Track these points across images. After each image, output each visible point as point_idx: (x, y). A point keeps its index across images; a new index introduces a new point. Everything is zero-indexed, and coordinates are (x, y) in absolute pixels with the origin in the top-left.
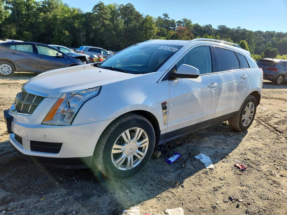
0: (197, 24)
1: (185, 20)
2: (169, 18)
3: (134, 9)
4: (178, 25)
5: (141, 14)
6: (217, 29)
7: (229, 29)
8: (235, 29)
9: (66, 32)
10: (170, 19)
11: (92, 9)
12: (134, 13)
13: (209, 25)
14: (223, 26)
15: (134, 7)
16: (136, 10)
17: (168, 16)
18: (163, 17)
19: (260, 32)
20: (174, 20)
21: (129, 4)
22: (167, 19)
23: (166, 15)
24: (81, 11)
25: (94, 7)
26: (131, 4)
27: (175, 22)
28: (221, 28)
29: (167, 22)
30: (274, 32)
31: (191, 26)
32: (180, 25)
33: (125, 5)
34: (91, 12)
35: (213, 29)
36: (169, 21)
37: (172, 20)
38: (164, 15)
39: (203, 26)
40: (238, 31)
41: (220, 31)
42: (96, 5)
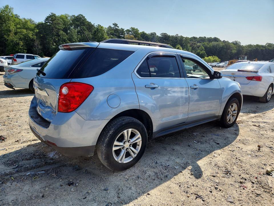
0: (143, 32)
1: (133, 29)
2: (118, 27)
3: (85, 19)
4: (127, 33)
5: (93, 24)
6: (160, 36)
7: (169, 37)
8: (174, 36)
9: (20, 42)
10: (120, 28)
11: (45, 20)
12: (86, 24)
13: (154, 33)
14: (165, 34)
15: (85, 18)
16: (87, 20)
17: (118, 25)
18: (113, 26)
19: (194, 38)
20: (123, 29)
21: (80, 15)
22: (117, 28)
23: (115, 25)
24: (32, 21)
25: (46, 18)
26: (82, 15)
27: (124, 30)
28: (163, 35)
29: (117, 31)
30: (205, 37)
31: (138, 34)
32: (129, 33)
33: (76, 15)
34: (44, 22)
35: (158, 36)
36: (118, 30)
37: (122, 28)
38: (113, 24)
39: (149, 33)
40: (177, 37)
41: (162, 38)
42: (48, 16)
